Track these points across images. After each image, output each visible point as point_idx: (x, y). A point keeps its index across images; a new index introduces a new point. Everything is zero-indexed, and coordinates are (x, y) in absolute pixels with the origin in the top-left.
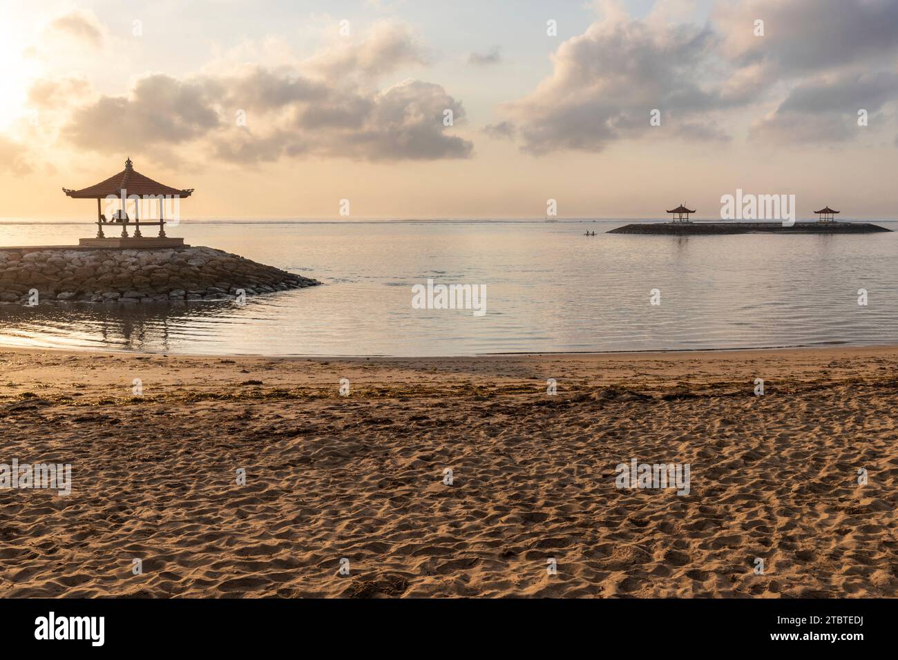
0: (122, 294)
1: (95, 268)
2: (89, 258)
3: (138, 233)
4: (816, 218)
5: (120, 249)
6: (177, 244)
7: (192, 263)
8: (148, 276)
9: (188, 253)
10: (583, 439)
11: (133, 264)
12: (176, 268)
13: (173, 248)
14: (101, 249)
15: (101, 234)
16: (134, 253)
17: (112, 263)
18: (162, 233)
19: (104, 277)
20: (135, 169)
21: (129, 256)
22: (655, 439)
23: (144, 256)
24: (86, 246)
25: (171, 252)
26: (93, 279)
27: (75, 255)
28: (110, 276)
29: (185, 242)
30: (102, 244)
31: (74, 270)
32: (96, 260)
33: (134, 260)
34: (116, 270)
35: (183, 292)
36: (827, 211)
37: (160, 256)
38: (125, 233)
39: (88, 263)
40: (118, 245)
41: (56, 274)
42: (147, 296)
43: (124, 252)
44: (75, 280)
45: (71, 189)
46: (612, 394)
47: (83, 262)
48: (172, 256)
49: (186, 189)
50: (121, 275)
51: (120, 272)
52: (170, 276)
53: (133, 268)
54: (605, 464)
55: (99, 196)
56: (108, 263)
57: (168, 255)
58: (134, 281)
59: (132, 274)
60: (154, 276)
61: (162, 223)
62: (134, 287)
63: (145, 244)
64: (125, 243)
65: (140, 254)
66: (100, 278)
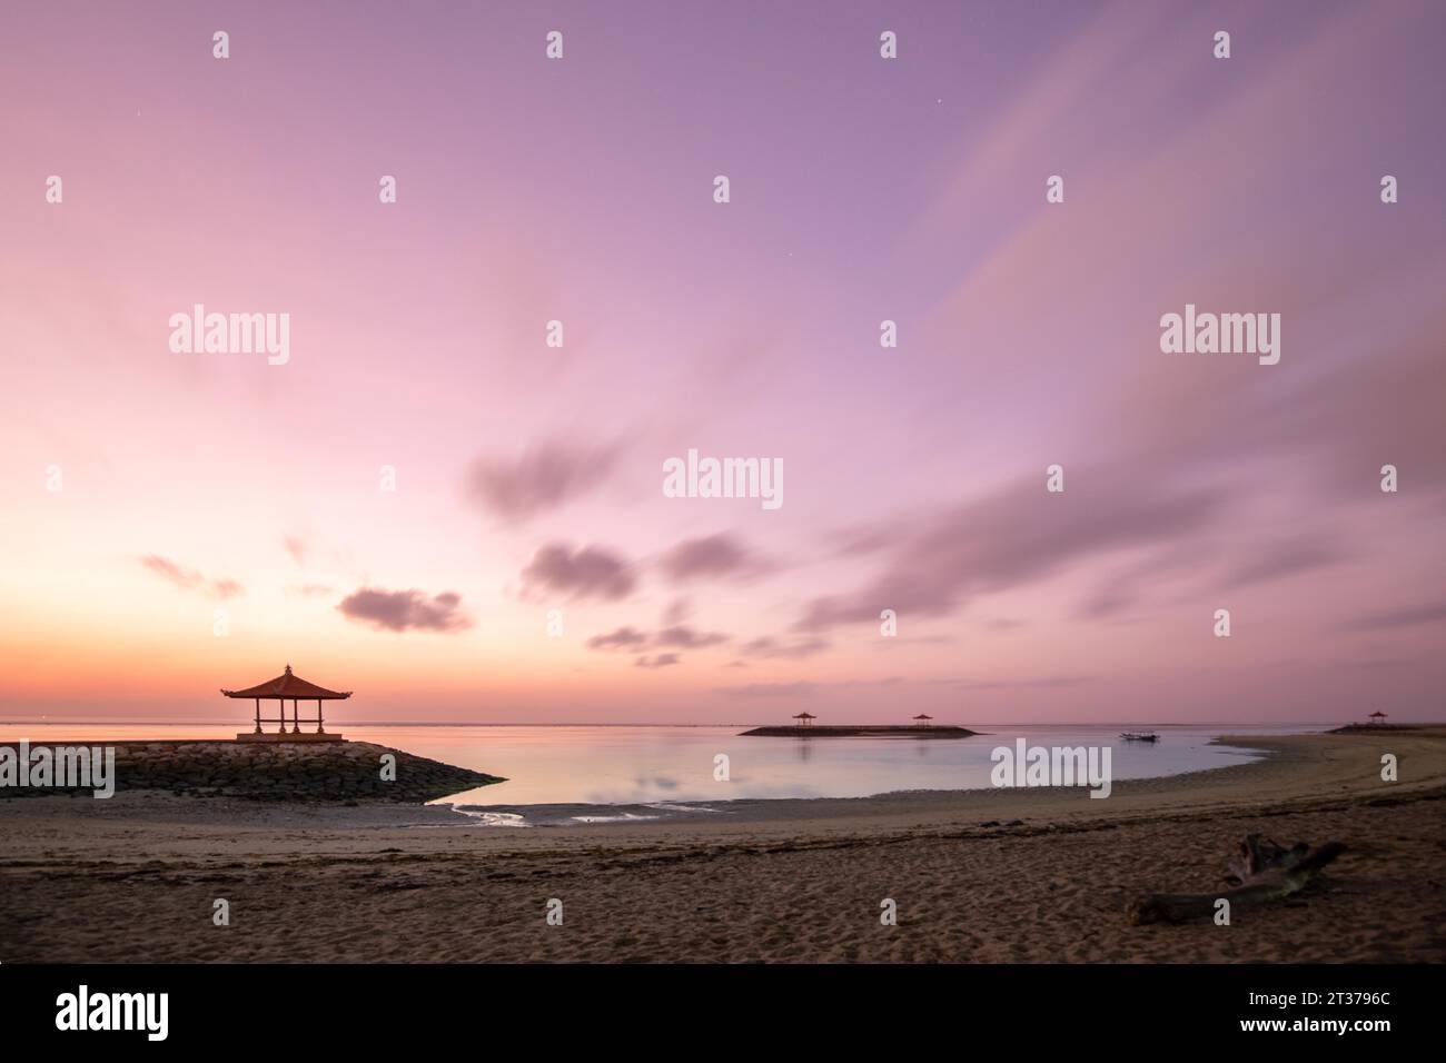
0: (277, 781)
1: (251, 759)
2: (245, 751)
3: (296, 730)
4: (914, 723)
5: (278, 743)
6: (337, 740)
7: (348, 755)
8: (305, 766)
9: (346, 746)
10: (688, 883)
11: (290, 756)
12: (334, 759)
13: (331, 742)
14: (258, 742)
15: (259, 730)
16: (291, 746)
17: (268, 755)
18: (321, 730)
19: (261, 767)
20: (295, 673)
21: (286, 750)
22: (751, 881)
23: (302, 749)
24: (243, 739)
25: (329, 745)
26: (249, 768)
27: (231, 747)
28: (266, 766)
29: (343, 738)
30: (259, 738)
31: (229, 761)
32: (252, 752)
33: (291, 752)
34: (272, 760)
35: (339, 780)
36: (923, 717)
37: (316, 749)
38: (283, 730)
39: (244, 753)
40: (275, 739)
41: (211, 764)
42: (303, 783)
43: (281, 746)
44: (231, 769)
45: (229, 690)
46: (723, 850)
47: (239, 754)
48: (330, 749)
49: (345, 692)
50: (277, 765)
51: (277, 762)
52: (327, 765)
53: (290, 759)
54: (702, 900)
55: (258, 697)
56: (264, 754)
57: (326, 747)
58: (290, 769)
59: (289, 764)
60: (311, 766)
61: (320, 721)
62: (290, 776)
63: (303, 739)
64: (283, 738)
65: (297, 748)
66: (256, 768)
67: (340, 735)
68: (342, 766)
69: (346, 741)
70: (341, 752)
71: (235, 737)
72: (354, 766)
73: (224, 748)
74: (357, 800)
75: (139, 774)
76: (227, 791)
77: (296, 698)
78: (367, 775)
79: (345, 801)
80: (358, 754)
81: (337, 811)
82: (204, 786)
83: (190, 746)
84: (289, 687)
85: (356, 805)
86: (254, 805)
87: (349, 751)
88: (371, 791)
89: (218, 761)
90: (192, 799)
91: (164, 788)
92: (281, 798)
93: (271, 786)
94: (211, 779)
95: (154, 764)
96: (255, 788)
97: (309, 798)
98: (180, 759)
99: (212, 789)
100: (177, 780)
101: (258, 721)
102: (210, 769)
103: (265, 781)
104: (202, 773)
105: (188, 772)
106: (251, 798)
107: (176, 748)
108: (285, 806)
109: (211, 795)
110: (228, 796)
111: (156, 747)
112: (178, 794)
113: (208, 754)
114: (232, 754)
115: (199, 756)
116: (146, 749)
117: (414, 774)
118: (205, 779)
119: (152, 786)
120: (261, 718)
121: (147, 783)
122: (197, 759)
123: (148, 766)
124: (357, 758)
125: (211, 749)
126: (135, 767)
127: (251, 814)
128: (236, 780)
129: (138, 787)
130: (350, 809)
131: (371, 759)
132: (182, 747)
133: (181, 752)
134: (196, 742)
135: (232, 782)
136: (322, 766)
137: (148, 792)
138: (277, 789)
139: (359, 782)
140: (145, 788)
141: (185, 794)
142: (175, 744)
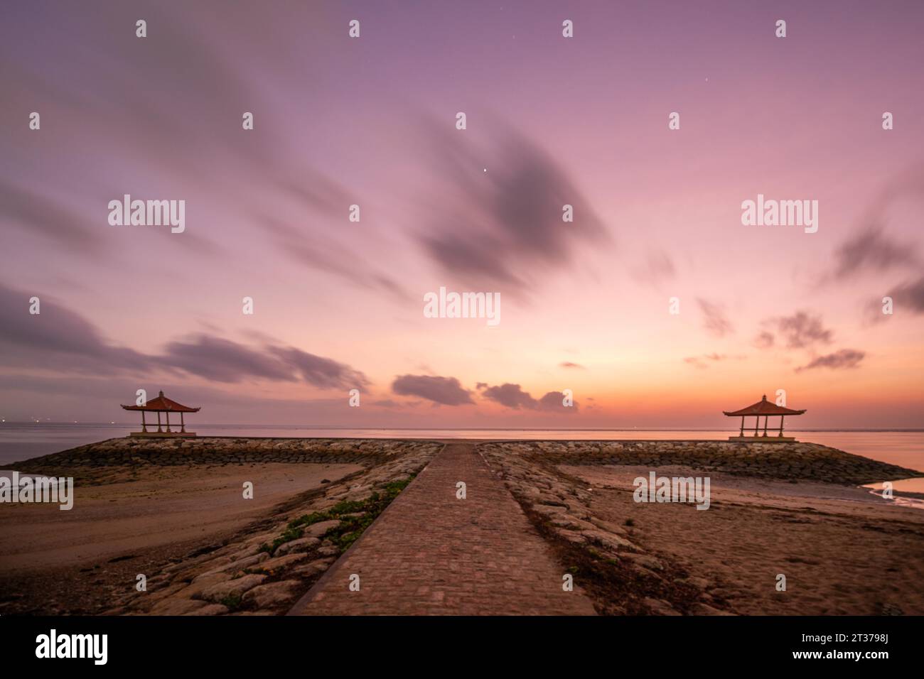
0: (749, 465)
1: (735, 452)
2: (732, 447)
3: (765, 435)
5: (752, 442)
6: (791, 441)
7: (797, 451)
8: (767, 457)
9: (796, 445)
11: (759, 450)
12: (786, 453)
13: (787, 442)
14: (740, 442)
15: (742, 434)
16: (760, 445)
17: (745, 449)
18: (781, 435)
19: (740, 456)
20: (768, 400)
21: (757, 447)
23: (766, 446)
24: (732, 440)
25: (785, 444)
27: (725, 444)
28: (743, 456)
29: (796, 440)
30: (742, 440)
31: (723, 452)
32: (736, 447)
33: (760, 448)
34: (747, 453)
35: (788, 466)
37: (776, 446)
38: (756, 434)
40: (750, 440)
42: (764, 467)
43: (754, 444)
44: (723, 457)
45: (728, 412)
47: (729, 449)
49: (801, 409)
50: (750, 456)
51: (750, 454)
52: (781, 457)
53: (758, 452)
55: (743, 415)
56: (744, 449)
57: (781, 446)
58: (758, 459)
59: (757, 455)
60: (770, 457)
61: (781, 429)
62: (757, 462)
63: (769, 440)
64: (755, 440)
65: (764, 446)
66: (737, 457)
67: (794, 438)
68: (792, 458)
69: (798, 442)
70: (792, 449)
71: (728, 439)
72: (800, 459)
73: (721, 445)
74: (798, 480)
75: (677, 457)
76: (719, 469)
77: (767, 415)
78: (809, 464)
79: (790, 480)
80: (805, 450)
81: (783, 485)
82: (708, 465)
83: (703, 444)
84: (765, 408)
85: (796, 482)
86: (733, 477)
87: (798, 448)
88: (809, 475)
89: (716, 452)
90: (700, 472)
91: (688, 465)
92: (749, 475)
93: (744, 468)
94: (712, 462)
95: (684, 452)
96: (735, 468)
97: (766, 476)
98: (697, 451)
99: (712, 467)
100: (695, 461)
101: (742, 429)
102: (711, 456)
103: (741, 464)
104: (707, 458)
105: (701, 458)
106: (732, 473)
107: (696, 444)
108: (751, 480)
109: (710, 470)
110: (720, 471)
111: (686, 444)
112: (694, 469)
113: (712, 448)
114: (725, 449)
115: (707, 449)
116: (681, 445)
117: (845, 466)
118: (709, 462)
119: (682, 464)
120: (744, 428)
121: (680, 462)
122: (706, 451)
123: (681, 453)
124: (803, 454)
125: (714, 445)
126: (675, 453)
127: (730, 482)
128: (725, 463)
129: (676, 464)
130: (791, 485)
131: (813, 454)
132: (699, 444)
133: (699, 447)
134: (706, 441)
135: (723, 464)
136: (778, 457)
137: (680, 466)
138: (748, 469)
139: (802, 469)
140: (679, 464)
141: (698, 469)
142: (695, 442)
